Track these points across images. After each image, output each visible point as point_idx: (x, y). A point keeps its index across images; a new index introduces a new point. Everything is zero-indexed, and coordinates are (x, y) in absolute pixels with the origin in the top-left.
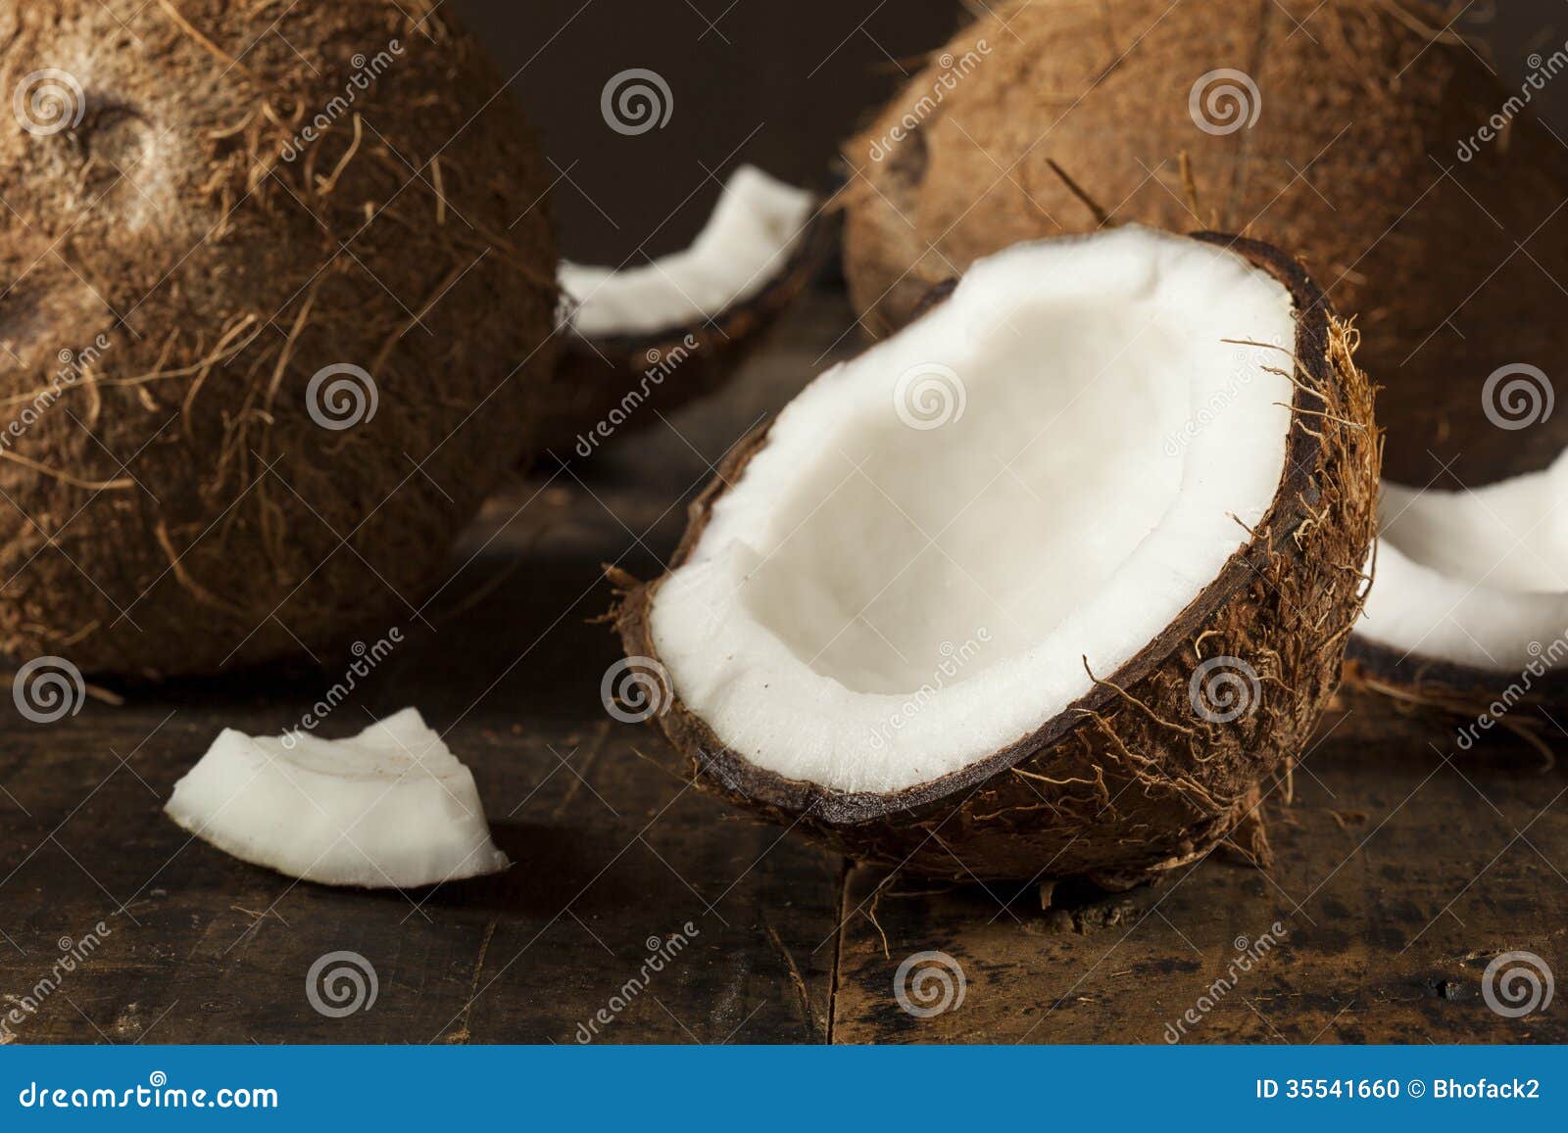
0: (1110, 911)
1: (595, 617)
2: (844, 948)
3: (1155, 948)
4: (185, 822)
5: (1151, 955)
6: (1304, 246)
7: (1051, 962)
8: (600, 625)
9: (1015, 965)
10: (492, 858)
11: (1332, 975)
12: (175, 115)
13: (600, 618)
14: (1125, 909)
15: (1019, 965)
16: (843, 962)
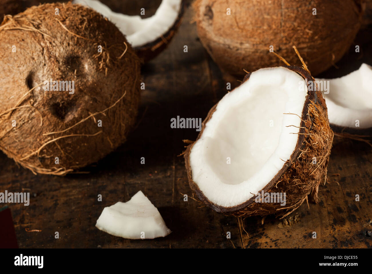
0: (294, 216)
1: (179, 155)
2: (243, 238)
3: (306, 229)
4: (101, 229)
5: (306, 232)
6: (299, 26)
7: (286, 237)
8: (181, 156)
9: (279, 239)
10: (167, 231)
11: (344, 234)
12: (87, 55)
13: (181, 155)
14: (297, 216)
15: (280, 239)
16: (244, 242)
